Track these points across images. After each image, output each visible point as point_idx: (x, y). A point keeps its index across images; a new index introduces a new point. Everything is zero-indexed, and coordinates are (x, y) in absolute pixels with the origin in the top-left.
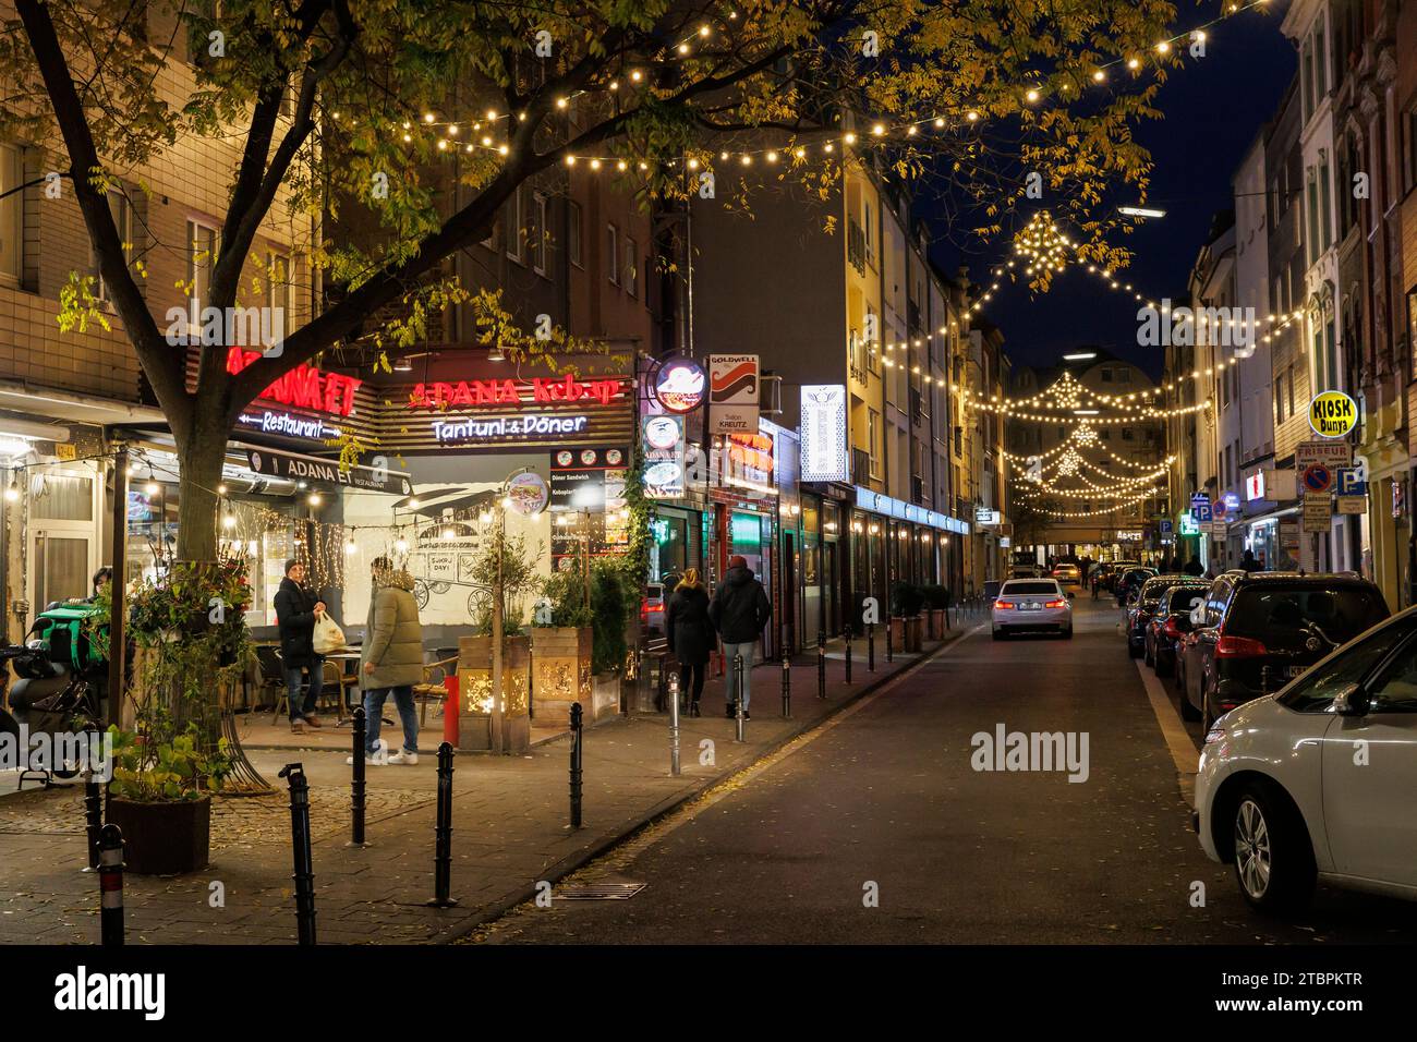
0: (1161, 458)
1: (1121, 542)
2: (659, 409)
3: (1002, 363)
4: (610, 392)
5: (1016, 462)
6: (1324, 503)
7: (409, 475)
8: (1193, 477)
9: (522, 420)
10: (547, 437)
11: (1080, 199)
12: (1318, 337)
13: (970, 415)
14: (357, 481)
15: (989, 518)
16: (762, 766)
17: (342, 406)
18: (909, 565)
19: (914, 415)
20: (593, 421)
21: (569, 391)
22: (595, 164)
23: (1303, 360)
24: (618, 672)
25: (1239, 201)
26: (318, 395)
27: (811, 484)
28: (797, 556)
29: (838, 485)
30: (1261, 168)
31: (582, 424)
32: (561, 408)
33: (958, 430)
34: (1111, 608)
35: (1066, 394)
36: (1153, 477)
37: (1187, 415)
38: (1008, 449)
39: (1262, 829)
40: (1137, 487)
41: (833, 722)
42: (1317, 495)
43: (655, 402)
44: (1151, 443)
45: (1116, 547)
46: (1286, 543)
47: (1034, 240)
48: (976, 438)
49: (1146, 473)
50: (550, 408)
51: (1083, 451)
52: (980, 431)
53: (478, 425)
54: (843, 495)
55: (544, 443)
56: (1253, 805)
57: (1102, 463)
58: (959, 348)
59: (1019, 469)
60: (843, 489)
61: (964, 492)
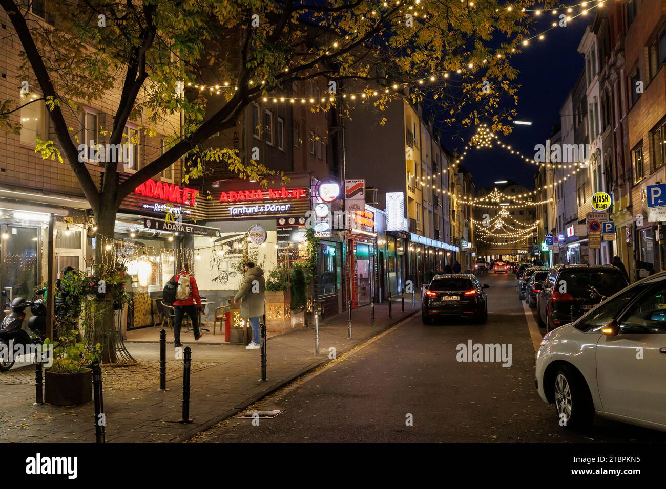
0: (534, 222)
1: (520, 254)
2: (320, 201)
3: (471, 185)
4: (300, 194)
5: (477, 224)
6: (598, 236)
7: (219, 229)
8: (546, 228)
9: (264, 206)
10: (275, 213)
11: (489, 106)
12: (595, 171)
13: (458, 205)
14: (195, 232)
15: (467, 245)
16: (357, 349)
17: (191, 201)
18: (434, 263)
19: (435, 205)
20: (293, 206)
21: (283, 194)
22: (292, 101)
23: (589, 181)
24: (303, 309)
25: (563, 119)
26: (179, 197)
27: (391, 232)
28: (385, 261)
29: (403, 232)
30: (571, 106)
31: (289, 207)
32: (280, 201)
33: (454, 211)
34: (514, 280)
35: (495, 197)
36: (531, 229)
37: (544, 204)
38: (474, 219)
39: (567, 389)
40: (525, 233)
41: (392, 329)
42: (595, 233)
43: (318, 198)
44: (531, 216)
45: (518, 256)
46: (583, 254)
47: (480, 135)
48: (461, 215)
49: (528, 227)
50: (276, 201)
51: (504, 219)
52: (463, 211)
53: (247, 209)
54: (405, 237)
55: (274, 215)
56: (563, 376)
57: (512, 224)
58: (454, 180)
59: (479, 226)
60: (405, 234)
61: (457, 235)
